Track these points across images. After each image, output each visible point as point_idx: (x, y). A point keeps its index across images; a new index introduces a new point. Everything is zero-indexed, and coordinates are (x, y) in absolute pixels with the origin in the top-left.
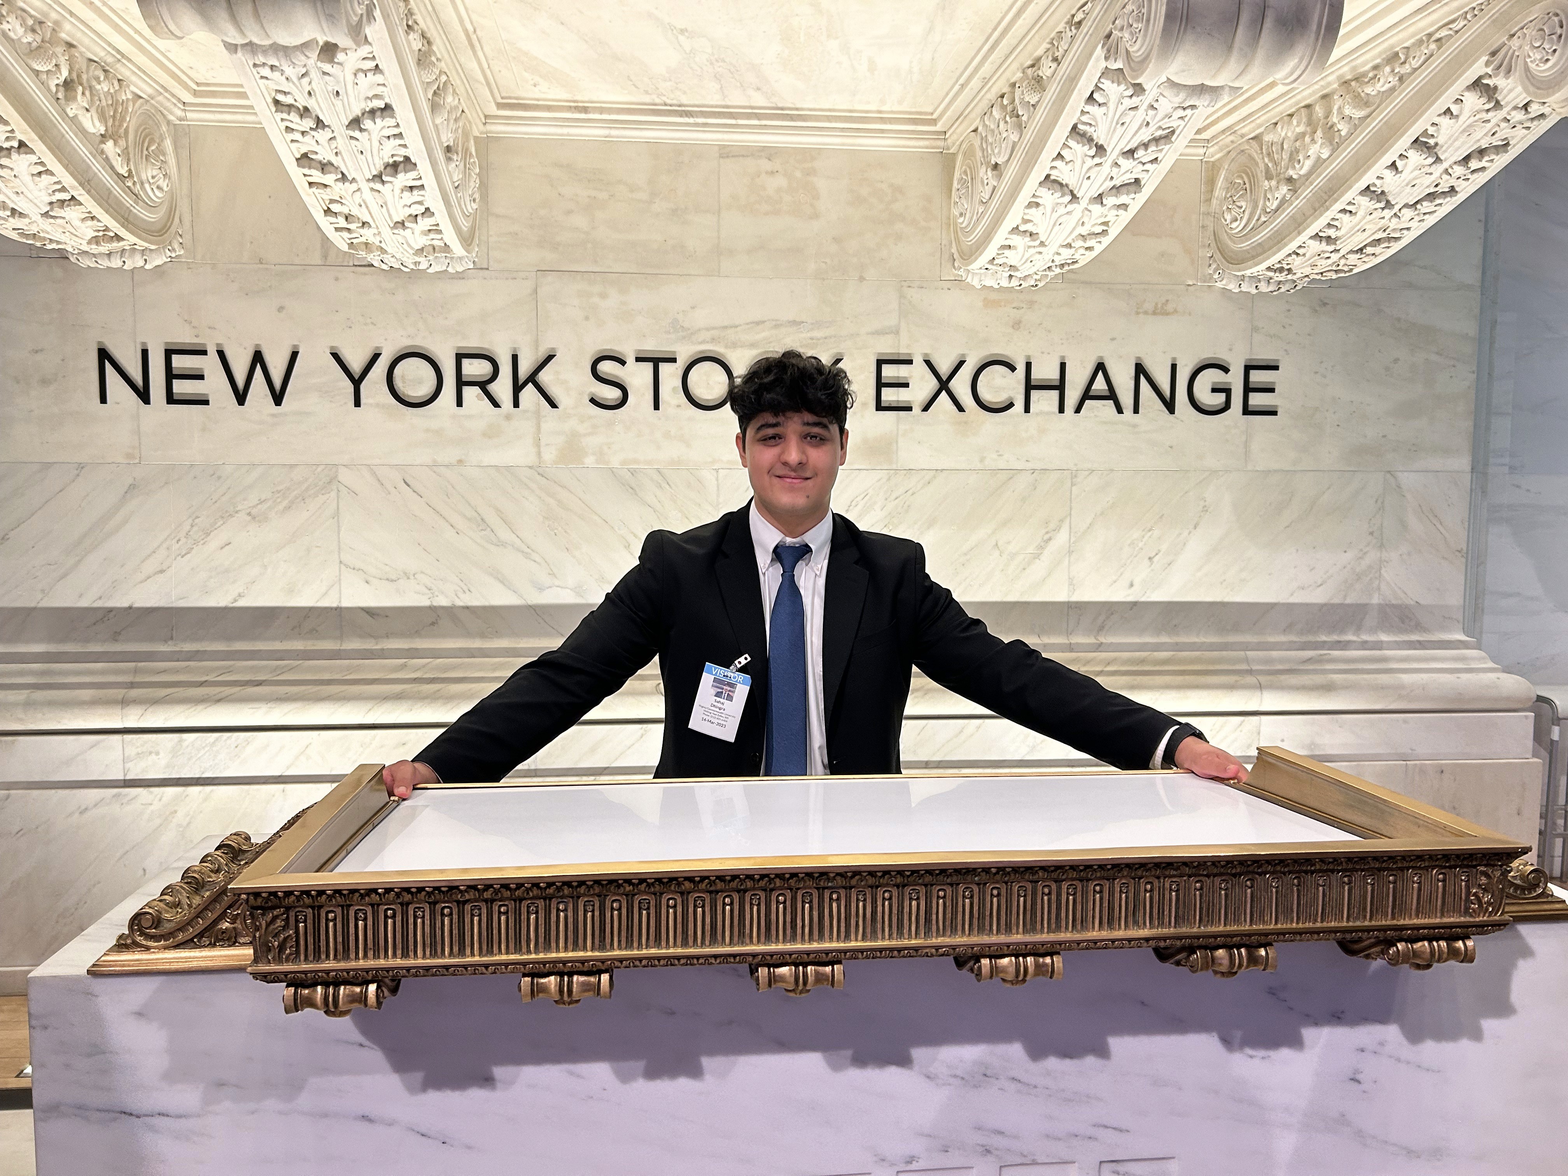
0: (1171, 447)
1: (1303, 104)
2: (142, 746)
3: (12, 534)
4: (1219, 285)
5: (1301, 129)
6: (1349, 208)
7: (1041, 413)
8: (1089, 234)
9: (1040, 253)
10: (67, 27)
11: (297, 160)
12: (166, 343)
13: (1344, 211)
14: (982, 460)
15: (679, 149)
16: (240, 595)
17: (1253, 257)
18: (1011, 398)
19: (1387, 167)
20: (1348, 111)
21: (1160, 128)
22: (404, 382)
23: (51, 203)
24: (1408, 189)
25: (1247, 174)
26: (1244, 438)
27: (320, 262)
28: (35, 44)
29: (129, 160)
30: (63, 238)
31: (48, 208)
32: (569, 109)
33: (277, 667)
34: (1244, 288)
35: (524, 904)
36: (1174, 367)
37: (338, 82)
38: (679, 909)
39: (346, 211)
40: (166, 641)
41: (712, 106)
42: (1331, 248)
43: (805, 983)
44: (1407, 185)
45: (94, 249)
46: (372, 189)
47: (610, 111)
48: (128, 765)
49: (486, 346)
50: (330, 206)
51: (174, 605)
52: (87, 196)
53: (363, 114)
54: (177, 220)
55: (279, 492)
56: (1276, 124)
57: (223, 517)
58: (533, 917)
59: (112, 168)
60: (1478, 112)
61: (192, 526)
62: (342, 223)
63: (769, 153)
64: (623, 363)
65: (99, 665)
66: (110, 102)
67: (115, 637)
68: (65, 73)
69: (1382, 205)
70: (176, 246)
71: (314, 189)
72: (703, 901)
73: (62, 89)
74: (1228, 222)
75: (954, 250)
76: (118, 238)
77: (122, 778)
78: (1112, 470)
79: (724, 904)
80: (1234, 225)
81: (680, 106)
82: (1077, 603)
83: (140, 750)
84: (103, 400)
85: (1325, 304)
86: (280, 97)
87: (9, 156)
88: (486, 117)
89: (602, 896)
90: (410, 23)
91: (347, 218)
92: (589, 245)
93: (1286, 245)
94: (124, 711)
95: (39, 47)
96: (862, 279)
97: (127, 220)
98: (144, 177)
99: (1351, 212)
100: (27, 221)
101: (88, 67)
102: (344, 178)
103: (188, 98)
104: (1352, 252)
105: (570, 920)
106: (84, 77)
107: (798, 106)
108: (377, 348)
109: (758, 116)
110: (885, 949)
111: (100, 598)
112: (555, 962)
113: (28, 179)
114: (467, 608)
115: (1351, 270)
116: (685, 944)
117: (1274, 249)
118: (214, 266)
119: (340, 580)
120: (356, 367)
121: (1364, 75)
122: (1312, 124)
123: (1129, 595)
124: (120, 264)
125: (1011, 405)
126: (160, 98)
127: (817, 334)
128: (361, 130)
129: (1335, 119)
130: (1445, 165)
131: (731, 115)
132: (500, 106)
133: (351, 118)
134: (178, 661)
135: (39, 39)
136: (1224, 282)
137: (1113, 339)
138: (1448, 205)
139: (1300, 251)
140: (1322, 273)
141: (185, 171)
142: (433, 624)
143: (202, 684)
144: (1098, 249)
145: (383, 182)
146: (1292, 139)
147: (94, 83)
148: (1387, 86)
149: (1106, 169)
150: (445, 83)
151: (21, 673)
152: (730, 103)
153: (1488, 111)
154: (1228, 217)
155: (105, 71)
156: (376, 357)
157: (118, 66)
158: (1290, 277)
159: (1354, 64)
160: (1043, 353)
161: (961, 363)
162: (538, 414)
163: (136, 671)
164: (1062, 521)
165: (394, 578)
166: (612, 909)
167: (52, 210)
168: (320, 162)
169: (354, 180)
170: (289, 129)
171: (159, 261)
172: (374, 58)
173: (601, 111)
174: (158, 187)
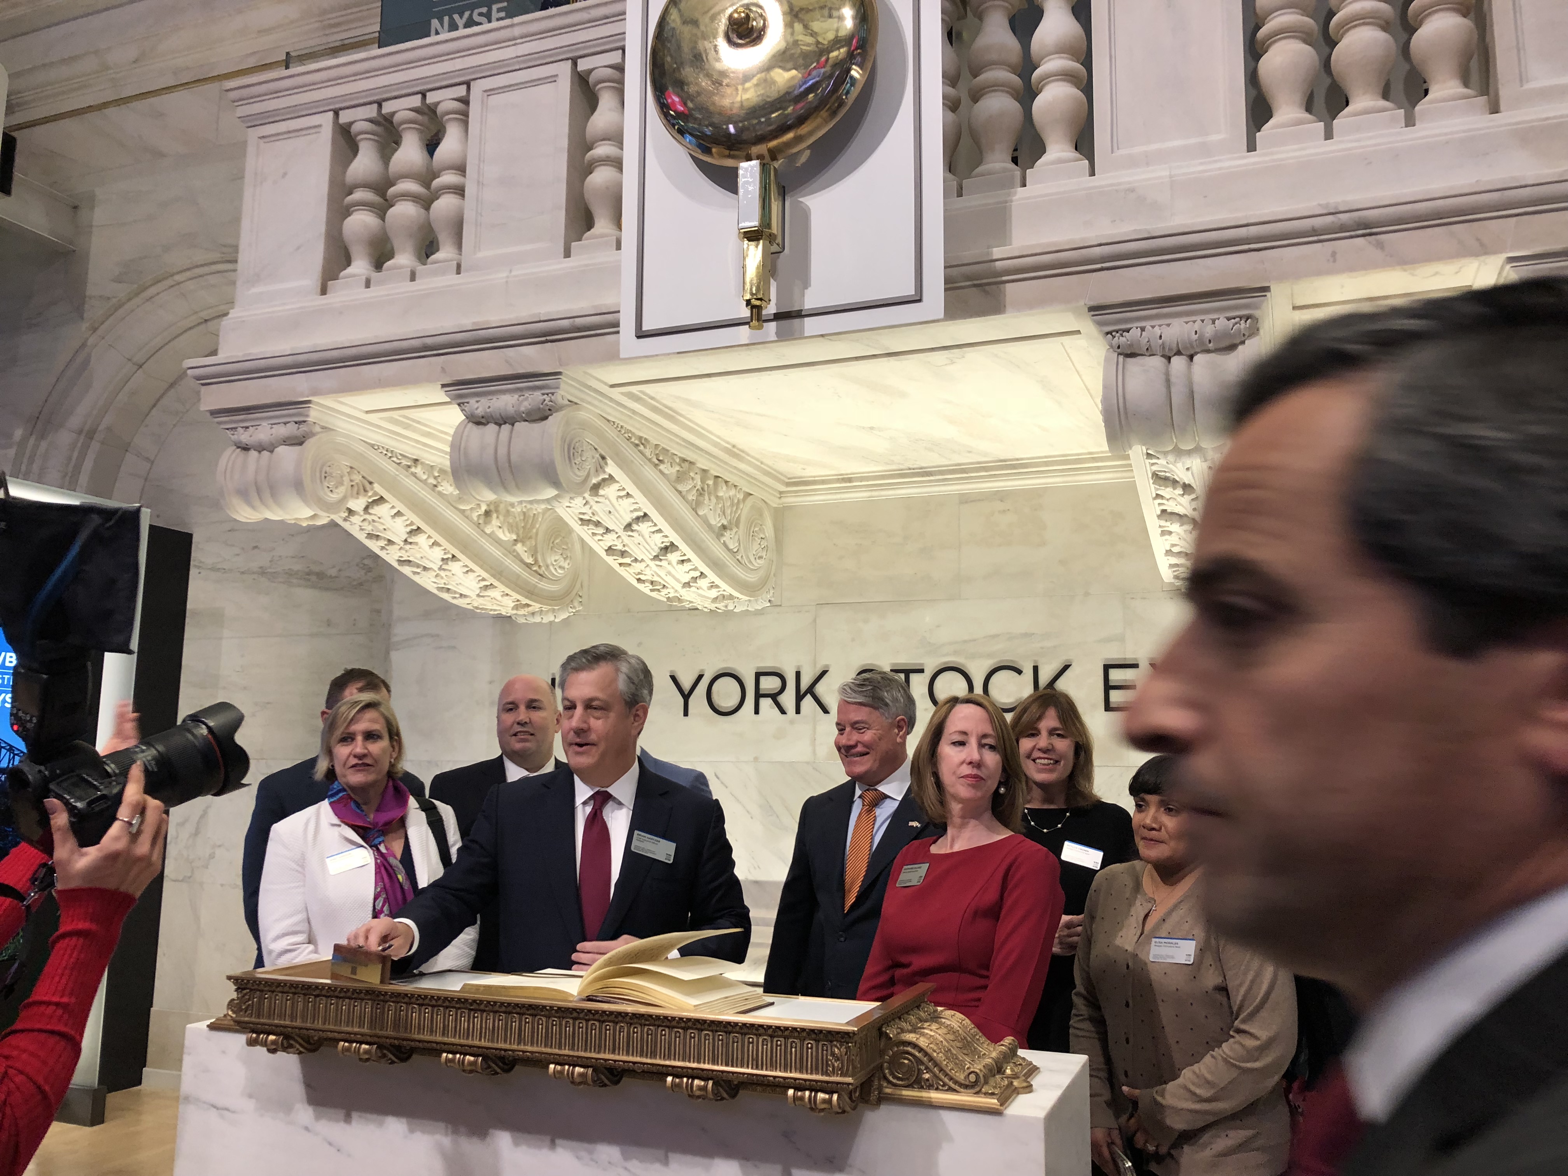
11: (606, 551)
15: (927, 501)
22: (718, 696)
23: (480, 588)
29: (535, 553)
30: (497, 608)
32: (838, 481)
37: (608, 505)
39: (648, 578)
45: (518, 612)
46: (657, 566)
47: (868, 479)
49: (778, 666)
50: (638, 577)
52: (498, 582)
53: (632, 521)
54: (577, 586)
59: (521, 560)
62: (652, 586)
63: (1001, 496)
70: (576, 604)
71: (623, 567)
73: (482, 517)
76: (528, 605)
81: (918, 468)
86: (581, 516)
87: (447, 564)
88: (779, 493)
90: (661, 458)
91: (652, 583)
92: (856, 582)
96: (1087, 594)
97: (533, 594)
98: (549, 562)
100: (471, 599)
102: (636, 559)
107: (1014, 457)
108: (701, 671)
109: (985, 469)
113: (462, 575)
118: (600, 616)
120: (687, 685)
124: (540, 619)
127: (1045, 644)
128: (632, 531)
131: (965, 471)
132: (788, 484)
133: (625, 524)
145: (662, 560)
150: (714, 484)
156: (700, 677)
162: (814, 720)
167: (481, 592)
168: (619, 551)
169: (642, 560)
170: (594, 534)
171: (563, 616)
172: (624, 489)
173: (862, 479)
174: (560, 567)
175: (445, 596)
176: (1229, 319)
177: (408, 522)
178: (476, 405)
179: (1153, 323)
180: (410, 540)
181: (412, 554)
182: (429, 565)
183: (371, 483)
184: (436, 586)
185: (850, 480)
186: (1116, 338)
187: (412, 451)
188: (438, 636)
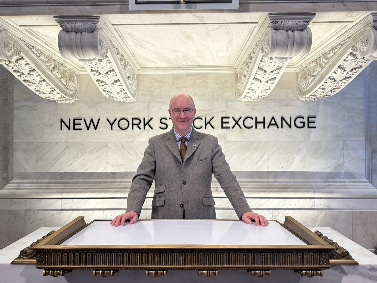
0: (291, 136)
1: (315, 59)
2: (65, 202)
3: (43, 157)
4: (300, 99)
5: (315, 65)
6: (326, 82)
7: (259, 128)
8: (266, 89)
9: (255, 94)
10: (54, 57)
11: (97, 81)
12: (74, 118)
13: (325, 82)
14: (246, 139)
15: (178, 75)
16: (86, 170)
17: (307, 93)
18: (252, 125)
19: (333, 73)
20: (324, 61)
21: (278, 66)
22: (121, 125)
23: (51, 91)
24: (339, 77)
25: (305, 75)
26: (308, 133)
27: (105, 101)
28: (47, 60)
29: (66, 82)
30: (53, 98)
31: (50, 92)
32: (155, 68)
33: (93, 185)
34: (306, 100)
35: (94, 254)
36: (291, 118)
37: (103, 65)
38: (128, 257)
39: (107, 90)
40: (71, 179)
41: (185, 66)
42: (324, 90)
43: (157, 275)
44: (339, 76)
45: (59, 99)
46: (112, 86)
47: (164, 68)
48: (62, 206)
49: (138, 117)
50: (104, 89)
51: (73, 172)
52: (57, 89)
53: (108, 71)
54: (77, 93)
55: (95, 148)
56: (310, 64)
57: (84, 153)
58: (95, 257)
59: (63, 83)
60: (352, 60)
61: (78, 155)
62: (107, 93)
63: (198, 75)
64: (167, 119)
65: (58, 184)
66: (63, 71)
67: (62, 178)
68: (53, 66)
69: (334, 81)
70: (76, 98)
71: (100, 86)
72: (133, 255)
73: (52, 69)
74: (301, 85)
75: (238, 94)
76: (64, 97)
77: (61, 208)
78: (277, 141)
79: (138, 256)
80: (302, 86)
81: (178, 66)
82: (269, 171)
83: (65, 203)
84: (61, 129)
85: (326, 103)
86: (92, 69)
87: (42, 82)
88: (138, 70)
89: (111, 253)
90: (118, 53)
91: (108, 92)
92: (160, 96)
93: (313, 90)
94: (62, 194)
95: (48, 61)
96: (218, 100)
97: (66, 94)
98: (70, 85)
99: (327, 82)
100: (46, 94)
101: (58, 64)
102: (106, 84)
103: (79, 69)
104: (329, 91)
105: (104, 258)
106: (57, 66)
107: (203, 65)
108: (116, 118)
109: (195, 67)
110: (175, 268)
111: (59, 170)
112: (100, 268)
113: (45, 86)
114: (133, 172)
115: (330, 95)
116: (129, 265)
117: (311, 91)
118: (84, 102)
119: (107, 166)
120: (112, 121)
121: (327, 53)
122: (317, 63)
123: (282, 170)
124: (65, 102)
125: (252, 127)
126: (74, 69)
127: (208, 112)
128: (108, 74)
129: (321, 62)
130: (347, 72)
131: (189, 67)
132: (141, 68)
133: (106, 72)
134: (73, 183)
135: (48, 59)
136: (301, 98)
137: (276, 112)
138: (350, 81)
139: (317, 91)
140: (323, 96)
141: (79, 83)
142: (126, 176)
143: (78, 189)
144: (269, 92)
145: (114, 84)
146: (313, 67)
147: (59, 67)
148: (332, 55)
149: (267, 75)
150: (127, 64)
151: (43, 186)
152: (189, 65)
153: (354, 59)
154: (301, 84)
155: (62, 65)
156: (116, 120)
157: (65, 63)
158: (316, 97)
159: (324, 50)
160: (259, 115)
161: (241, 118)
162: (149, 131)
163: (65, 186)
164: (265, 153)
165: (118, 166)
166: (113, 256)
167: (51, 92)
168: (101, 81)
169: (108, 84)
170: (94, 75)
171: (73, 101)
172: (109, 60)
173: (162, 68)
174: (73, 87)
175: (38, 93)
176: (304, 21)
177: (30, 67)
178: (68, 25)
179: (285, 20)
180: (30, 73)
181: (30, 78)
182: (35, 82)
183: (20, 52)
184: (35, 89)
185: (159, 68)
186: (274, 24)
187: (33, 44)
188: (30, 106)
